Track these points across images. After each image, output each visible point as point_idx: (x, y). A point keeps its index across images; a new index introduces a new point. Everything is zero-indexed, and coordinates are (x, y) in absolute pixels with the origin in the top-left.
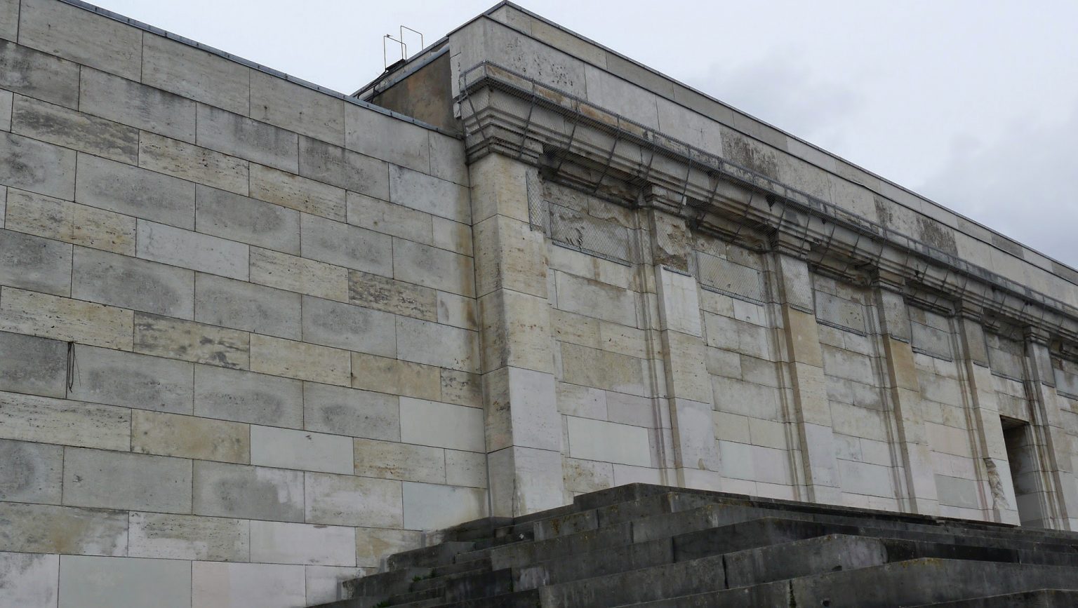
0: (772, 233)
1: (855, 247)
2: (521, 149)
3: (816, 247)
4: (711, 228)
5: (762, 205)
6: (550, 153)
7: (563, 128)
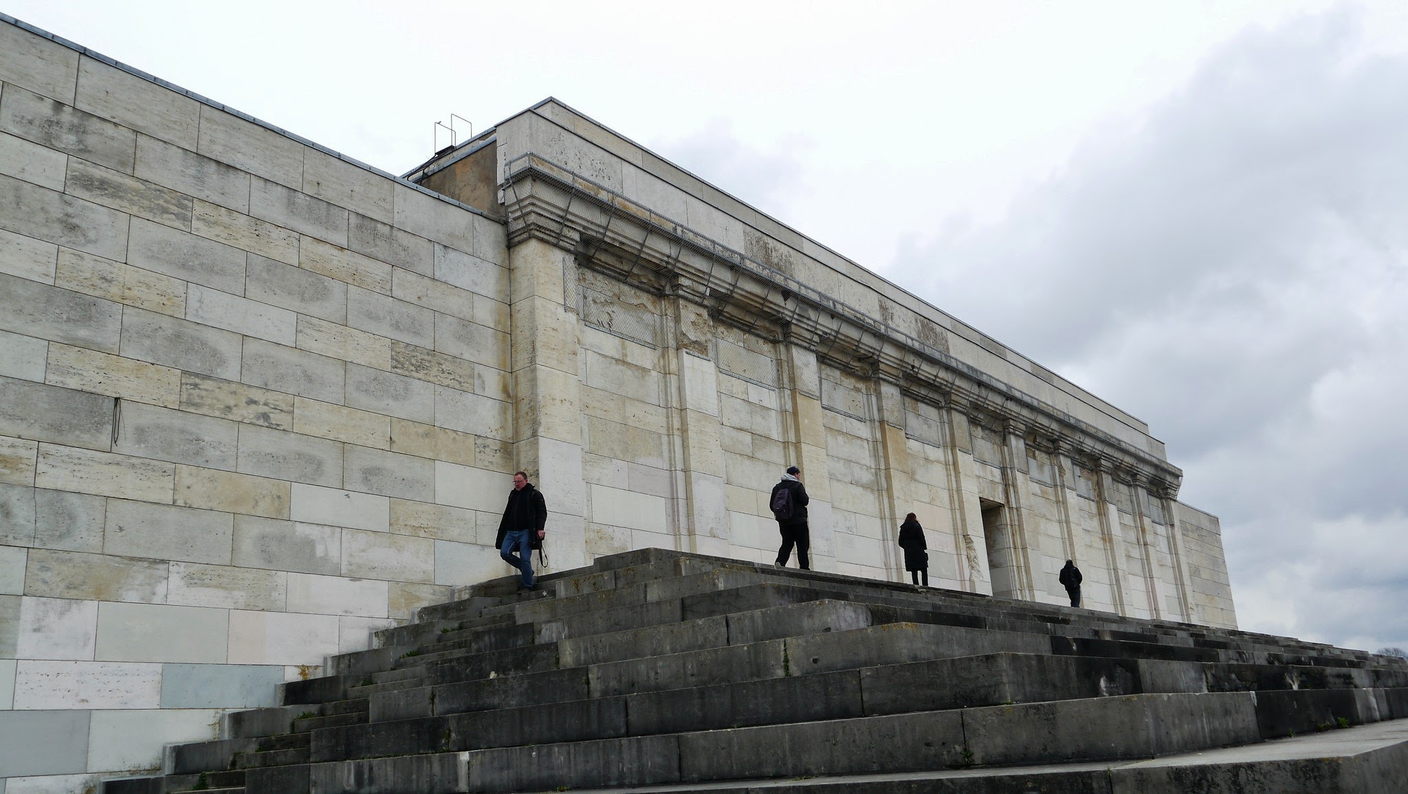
0: (786, 325)
2: (559, 236)
3: (824, 339)
4: (731, 318)
5: (778, 299)
6: (586, 241)
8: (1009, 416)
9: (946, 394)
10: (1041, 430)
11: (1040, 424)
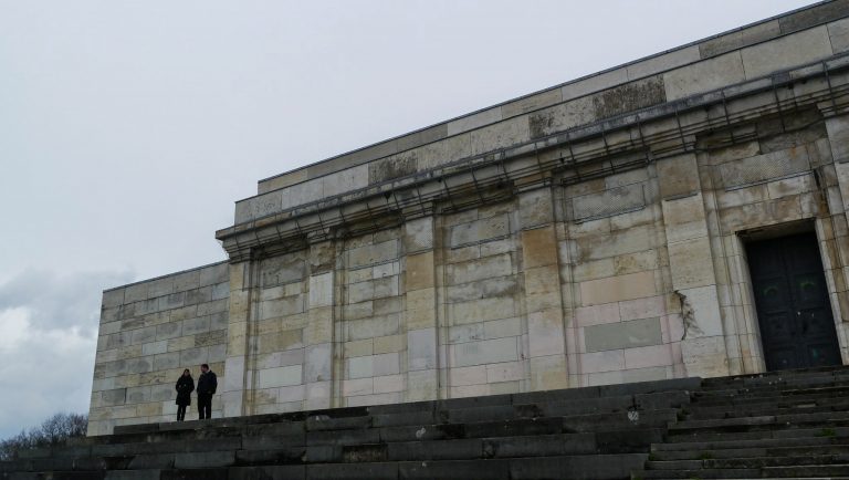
0: (397, 212)
1: (476, 181)
2: (242, 256)
3: (437, 201)
4: (360, 231)
5: (383, 202)
6: (254, 249)
7: (253, 237)
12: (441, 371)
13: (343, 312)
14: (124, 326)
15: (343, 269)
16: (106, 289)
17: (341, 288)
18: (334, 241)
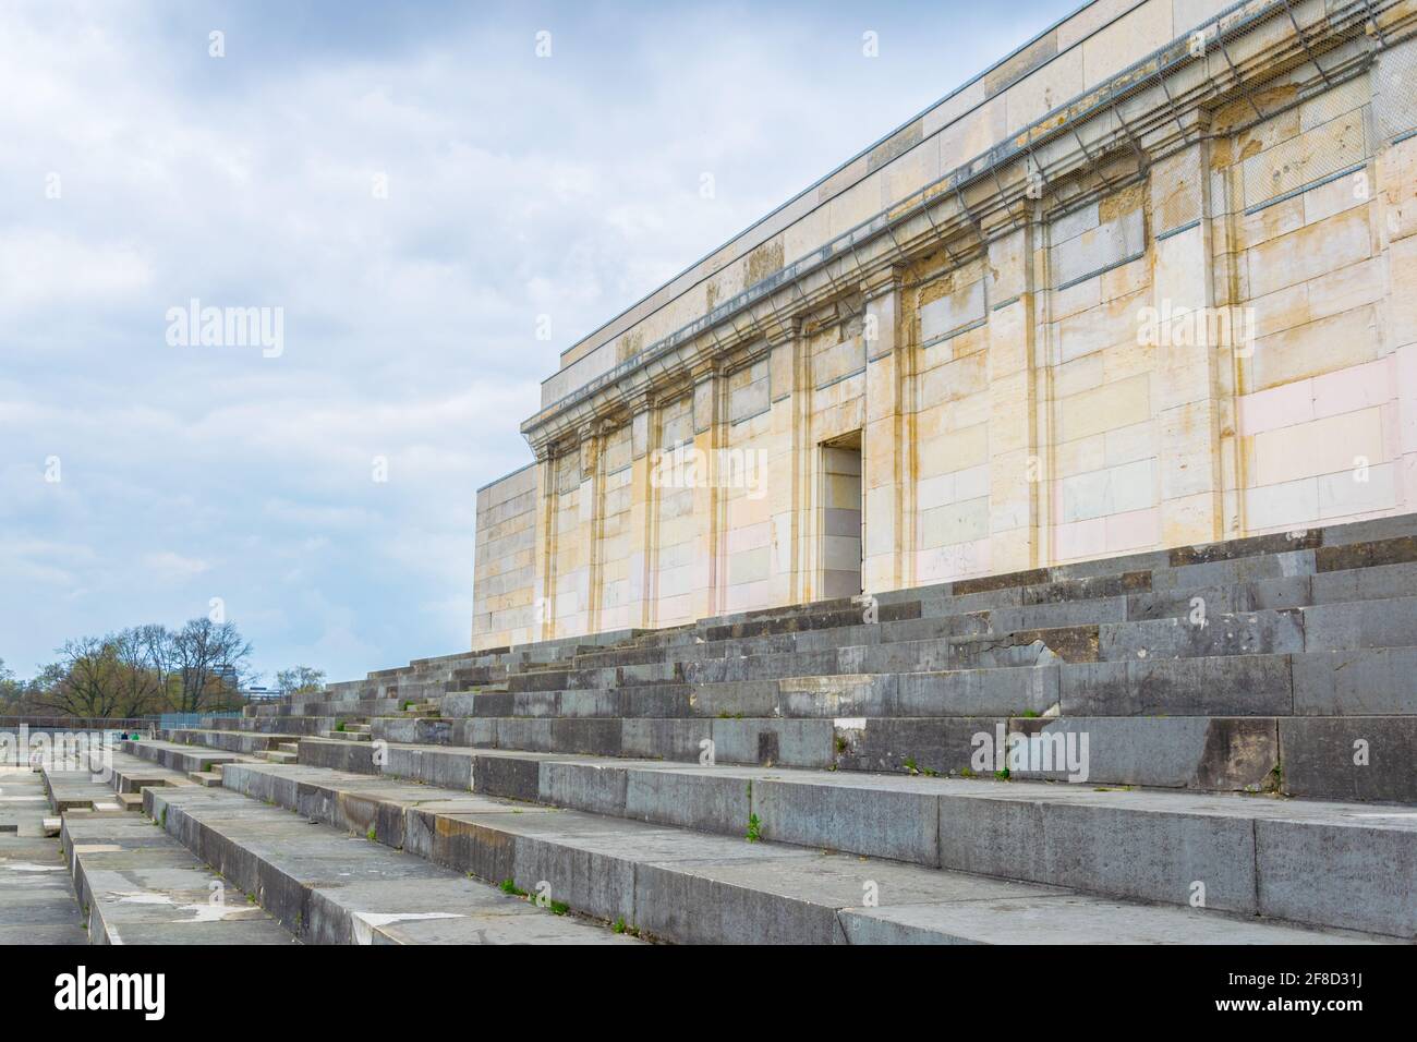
8: (856, 281)
9: (760, 337)
10: (927, 244)
11: (914, 239)
12: (648, 600)
13: (602, 526)
14: (491, 535)
15: (604, 473)
16: (480, 487)
17: (601, 497)
18: (596, 438)
